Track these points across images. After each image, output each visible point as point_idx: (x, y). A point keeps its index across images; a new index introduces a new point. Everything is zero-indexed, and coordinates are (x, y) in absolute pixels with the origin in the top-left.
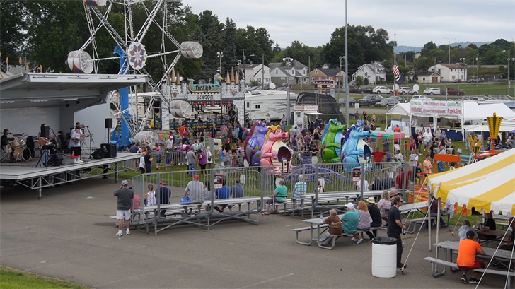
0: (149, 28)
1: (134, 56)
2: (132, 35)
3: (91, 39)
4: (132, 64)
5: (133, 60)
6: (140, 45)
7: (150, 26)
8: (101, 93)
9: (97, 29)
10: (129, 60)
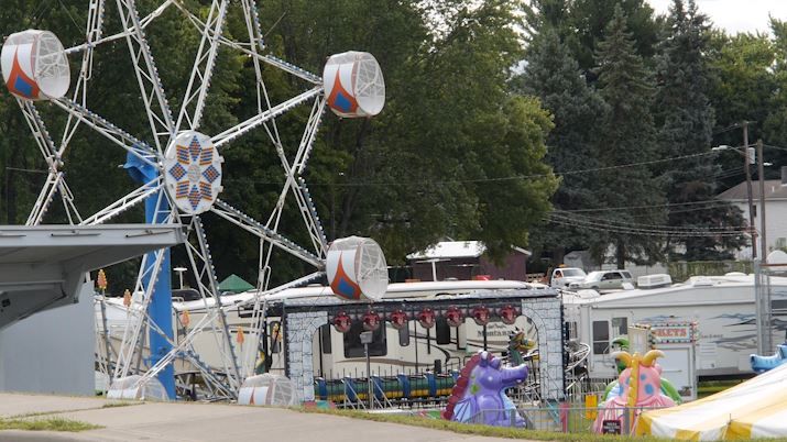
0: (214, 70)
1: (185, 179)
2: (167, 113)
3: (55, 179)
4: (184, 204)
5: (182, 192)
6: (195, 140)
7: (217, 60)
8: (65, 275)
9: (65, 143)
10: (173, 193)
